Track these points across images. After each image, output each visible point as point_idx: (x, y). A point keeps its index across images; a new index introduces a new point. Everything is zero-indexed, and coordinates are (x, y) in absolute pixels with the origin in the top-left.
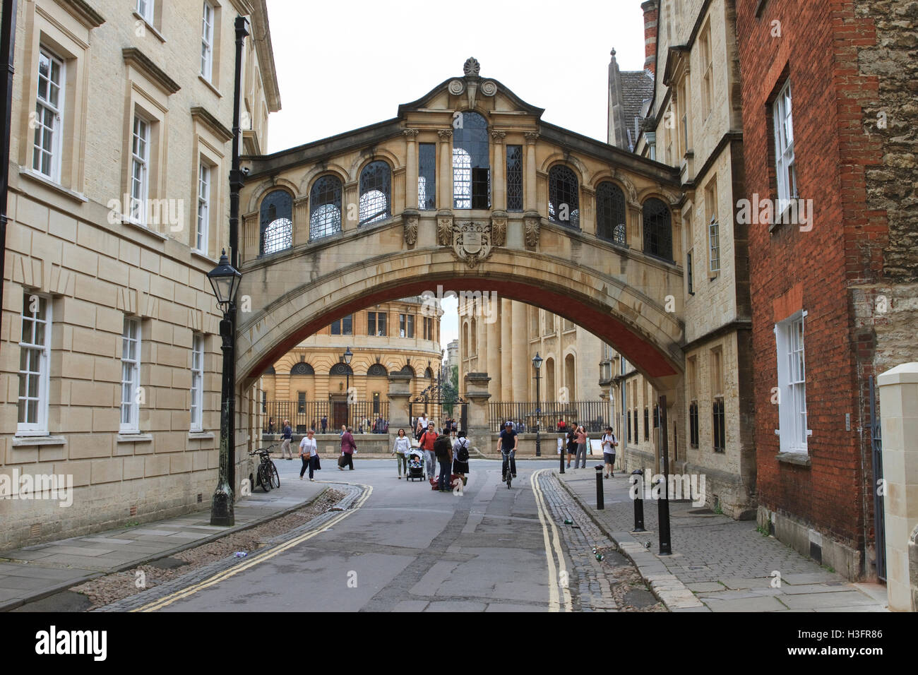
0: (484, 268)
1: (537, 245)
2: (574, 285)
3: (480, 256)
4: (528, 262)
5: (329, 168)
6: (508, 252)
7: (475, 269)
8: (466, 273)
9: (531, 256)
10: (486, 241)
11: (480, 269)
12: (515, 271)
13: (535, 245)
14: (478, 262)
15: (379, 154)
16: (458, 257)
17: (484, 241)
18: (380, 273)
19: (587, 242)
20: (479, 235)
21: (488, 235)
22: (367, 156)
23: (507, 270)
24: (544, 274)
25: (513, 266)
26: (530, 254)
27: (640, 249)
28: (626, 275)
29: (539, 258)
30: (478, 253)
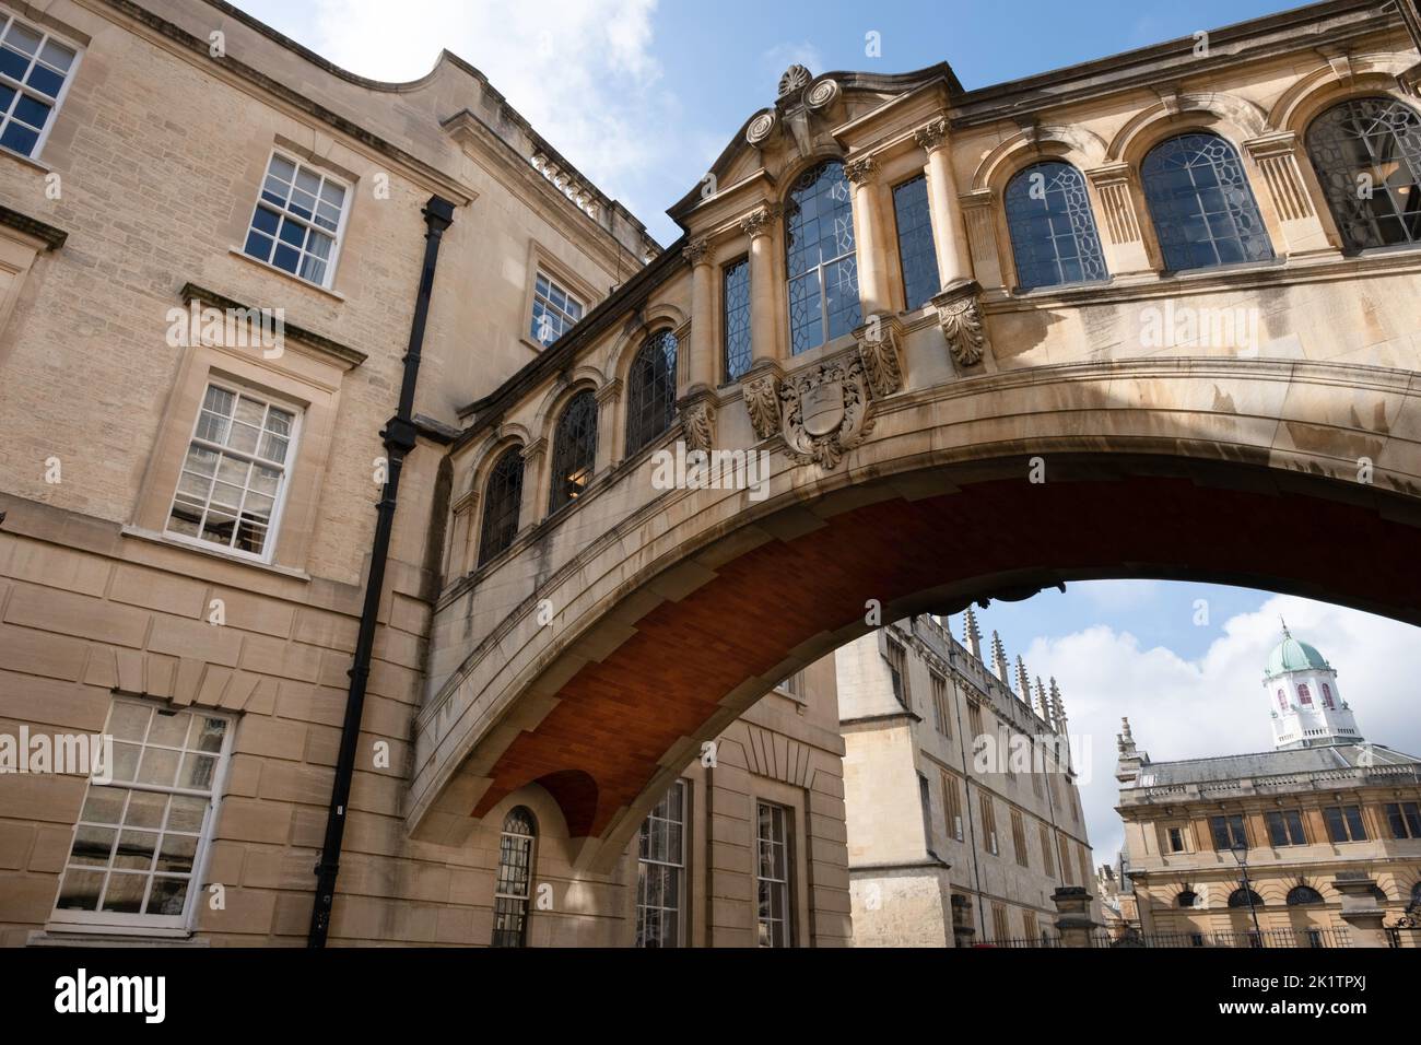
0: (858, 463)
1: (988, 358)
2: (1116, 423)
3: (844, 435)
4: (970, 407)
5: (577, 377)
6: (909, 402)
7: (840, 469)
8: (821, 485)
9: (974, 389)
10: (853, 395)
11: (853, 465)
12: (940, 443)
13: (978, 361)
14: (842, 451)
15: (652, 317)
16: (796, 455)
17: (851, 395)
18: (646, 542)
19: (1133, 295)
20: (837, 388)
21: (858, 381)
22: (634, 331)
23: (918, 445)
24: (1018, 422)
25: (929, 431)
26: (970, 385)
27: (1326, 244)
28: (1292, 336)
29: (994, 387)
30: (839, 427)
